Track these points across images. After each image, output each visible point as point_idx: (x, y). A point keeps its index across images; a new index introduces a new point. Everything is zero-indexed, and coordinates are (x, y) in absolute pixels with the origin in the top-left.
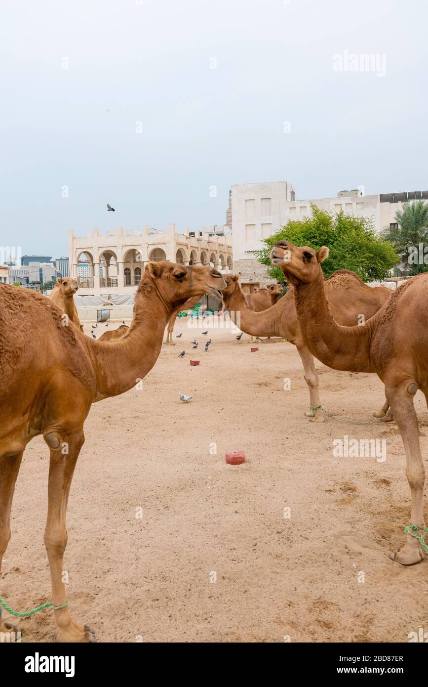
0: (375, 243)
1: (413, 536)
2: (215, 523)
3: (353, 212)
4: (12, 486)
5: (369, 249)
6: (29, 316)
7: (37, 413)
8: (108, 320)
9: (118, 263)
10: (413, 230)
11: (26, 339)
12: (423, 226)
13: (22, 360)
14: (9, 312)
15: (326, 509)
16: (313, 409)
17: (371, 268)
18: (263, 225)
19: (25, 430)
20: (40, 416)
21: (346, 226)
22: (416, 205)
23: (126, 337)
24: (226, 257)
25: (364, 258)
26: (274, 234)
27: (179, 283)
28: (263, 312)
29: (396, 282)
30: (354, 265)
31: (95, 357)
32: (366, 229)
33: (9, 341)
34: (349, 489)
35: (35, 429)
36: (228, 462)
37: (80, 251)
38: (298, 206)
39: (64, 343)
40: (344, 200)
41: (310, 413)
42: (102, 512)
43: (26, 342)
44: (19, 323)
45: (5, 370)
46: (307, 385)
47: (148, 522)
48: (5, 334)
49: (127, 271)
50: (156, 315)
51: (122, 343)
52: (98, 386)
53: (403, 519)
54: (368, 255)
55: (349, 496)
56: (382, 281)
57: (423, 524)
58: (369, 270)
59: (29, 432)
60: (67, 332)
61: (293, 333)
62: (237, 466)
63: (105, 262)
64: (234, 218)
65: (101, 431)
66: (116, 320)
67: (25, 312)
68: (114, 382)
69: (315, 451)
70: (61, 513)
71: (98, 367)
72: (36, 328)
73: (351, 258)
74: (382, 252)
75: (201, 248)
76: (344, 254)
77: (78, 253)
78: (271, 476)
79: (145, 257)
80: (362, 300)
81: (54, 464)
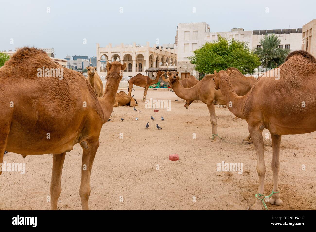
0: (249, 55)
1: (259, 199)
2: (163, 188)
3: (239, 39)
4: (62, 166)
5: (246, 58)
6: (78, 84)
9: (120, 61)
10: (269, 49)
11: (78, 95)
12: (274, 47)
13: (77, 105)
15: (217, 184)
16: (214, 136)
18: (193, 45)
19: (75, 140)
21: (235, 46)
22: (270, 37)
24: (174, 59)
25: (243, 62)
26: (198, 49)
28: (192, 88)
30: (238, 66)
32: (245, 48)
33: (72, 95)
34: (229, 175)
36: (171, 159)
37: (102, 54)
38: (211, 35)
39: (92, 97)
40: (234, 33)
41: (212, 138)
42: (108, 180)
43: (78, 97)
44: (75, 87)
45: (71, 110)
46: (211, 124)
47: (130, 186)
48: (70, 92)
53: (255, 191)
54: (245, 61)
55: (229, 178)
56: (252, 74)
57: (264, 193)
58: (245, 68)
60: (93, 92)
61: (206, 98)
62: (175, 162)
63: (114, 60)
64: (179, 40)
65: (109, 142)
67: (76, 82)
69: (213, 156)
70: (88, 179)
73: (236, 62)
74: (252, 60)
75: (162, 55)
76: (233, 60)
77: (101, 55)
78: (191, 167)
79: (134, 58)
80: (241, 83)
81: (85, 156)
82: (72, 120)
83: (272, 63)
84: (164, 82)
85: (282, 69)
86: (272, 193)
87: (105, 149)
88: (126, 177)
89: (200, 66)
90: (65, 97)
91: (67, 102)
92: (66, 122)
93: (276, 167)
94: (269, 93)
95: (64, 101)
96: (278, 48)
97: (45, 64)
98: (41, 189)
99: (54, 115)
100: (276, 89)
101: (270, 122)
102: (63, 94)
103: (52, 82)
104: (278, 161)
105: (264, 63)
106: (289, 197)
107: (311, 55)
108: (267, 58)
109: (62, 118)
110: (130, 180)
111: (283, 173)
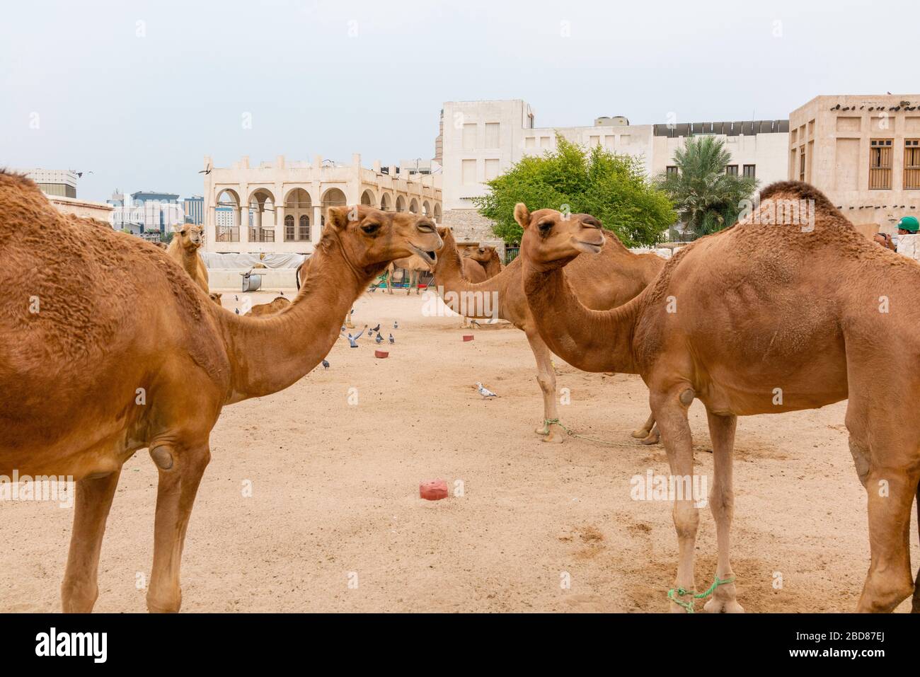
0: (644, 193)
1: (678, 604)
2: (401, 582)
3: (615, 148)
4: (102, 523)
5: (636, 202)
6: (132, 275)
7: (139, 417)
8: (259, 289)
9: (276, 208)
10: (698, 177)
11: (125, 309)
12: (712, 171)
13: (118, 339)
14: (101, 268)
15: (559, 565)
16: (548, 424)
17: (638, 228)
18: (487, 162)
19: (121, 442)
20: (145, 422)
21: (604, 167)
22: (703, 142)
23: (286, 312)
24: (432, 205)
25: (628, 213)
26: (501, 174)
27: (371, 240)
28: (481, 284)
29: (672, 249)
30: (613, 223)
31: (232, 338)
32: (633, 172)
33: (100, 310)
34: (593, 537)
35: (137, 439)
36: (424, 496)
37: (220, 188)
38: (537, 135)
39: (184, 316)
40: (603, 131)
41: (542, 430)
42: (236, 564)
43: (125, 313)
44: (115, 285)
45: (91, 353)
46: (541, 391)
47: (303, 579)
48: (94, 301)
49: (289, 220)
50: (337, 283)
51: (279, 319)
52: (233, 381)
53: (665, 581)
54: (634, 209)
55: (593, 547)
56: (653, 247)
57: (693, 587)
58: (635, 231)
59: (127, 444)
60: (189, 301)
61: (522, 316)
62: (436, 502)
63: (258, 206)
64: (446, 149)
65: (241, 449)
66: (270, 289)
67: (126, 269)
68: (259, 376)
69: (547, 483)
70: (173, 563)
71: (235, 354)
72: (142, 293)
73: (609, 213)
74: (653, 206)
75: (397, 191)
76: (600, 207)
77: (218, 191)
78: (484, 518)
79: (316, 201)
80: (619, 271)
81: (164, 492)
82: (94, 382)
83: (708, 217)
84: (404, 270)
85: (743, 231)
86: (715, 584)
87: (230, 471)
88: (292, 552)
89: (509, 225)
90: (72, 313)
91: (81, 328)
92: (71, 389)
93: (723, 508)
94: (710, 298)
95: (69, 327)
96: (725, 173)
97: (20, 216)
98: (27, 596)
99: (27, 369)
100: (729, 288)
101: (712, 381)
102: (68, 305)
103: (35, 270)
104: (729, 490)
105: (686, 216)
106: (762, 594)
107: (821, 194)
108: (694, 202)
109: (58, 378)
110: (304, 562)
111: (743, 527)
